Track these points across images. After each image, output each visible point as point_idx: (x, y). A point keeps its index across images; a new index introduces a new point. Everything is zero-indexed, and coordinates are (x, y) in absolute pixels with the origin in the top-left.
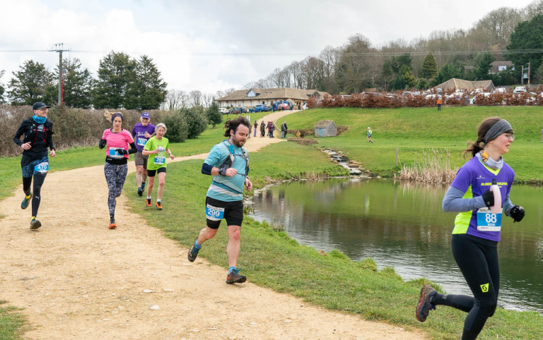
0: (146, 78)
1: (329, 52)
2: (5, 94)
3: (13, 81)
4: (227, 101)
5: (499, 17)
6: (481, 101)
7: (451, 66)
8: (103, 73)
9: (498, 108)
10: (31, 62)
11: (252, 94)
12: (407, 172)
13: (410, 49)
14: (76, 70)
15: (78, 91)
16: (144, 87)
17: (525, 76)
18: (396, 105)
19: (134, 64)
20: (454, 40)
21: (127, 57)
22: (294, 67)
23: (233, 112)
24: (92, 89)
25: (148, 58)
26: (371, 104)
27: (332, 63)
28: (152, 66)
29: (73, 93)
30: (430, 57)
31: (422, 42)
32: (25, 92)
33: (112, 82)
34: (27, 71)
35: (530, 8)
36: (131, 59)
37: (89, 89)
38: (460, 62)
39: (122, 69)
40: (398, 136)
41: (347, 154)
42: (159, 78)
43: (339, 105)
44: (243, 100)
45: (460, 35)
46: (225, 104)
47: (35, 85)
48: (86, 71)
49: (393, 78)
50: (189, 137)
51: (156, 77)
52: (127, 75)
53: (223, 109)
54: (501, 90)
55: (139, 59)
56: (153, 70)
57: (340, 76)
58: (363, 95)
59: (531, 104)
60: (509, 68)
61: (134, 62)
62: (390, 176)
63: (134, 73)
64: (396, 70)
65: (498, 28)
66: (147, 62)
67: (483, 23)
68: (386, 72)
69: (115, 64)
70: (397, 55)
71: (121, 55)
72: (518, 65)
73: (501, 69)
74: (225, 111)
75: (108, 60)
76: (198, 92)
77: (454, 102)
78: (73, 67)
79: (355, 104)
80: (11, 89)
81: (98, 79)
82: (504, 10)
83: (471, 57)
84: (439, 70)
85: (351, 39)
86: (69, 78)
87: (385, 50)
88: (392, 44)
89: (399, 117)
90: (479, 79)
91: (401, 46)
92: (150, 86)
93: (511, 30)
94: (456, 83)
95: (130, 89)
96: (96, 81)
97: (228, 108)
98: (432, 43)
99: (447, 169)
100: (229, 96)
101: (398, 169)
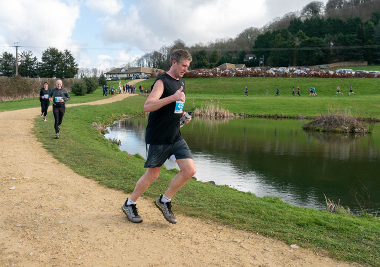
0: (67, 61)
1: (163, 49)
4: (110, 74)
5: (249, 32)
6: (238, 75)
7: (225, 57)
8: (44, 59)
9: (246, 78)
10: (6, 53)
11: (123, 71)
12: (197, 111)
13: (205, 47)
14: (30, 57)
15: (31, 68)
16: (66, 67)
17: (261, 62)
19: (60, 54)
20: (227, 43)
21: (57, 50)
22: (146, 56)
24: (39, 67)
25: (68, 51)
27: (165, 54)
28: (70, 55)
29: (28, 69)
30: (215, 52)
31: (212, 44)
33: (49, 64)
34: (4, 57)
35: (264, 28)
36: (59, 51)
37: (36, 67)
38: (230, 55)
39: (54, 57)
42: (74, 62)
44: (119, 74)
45: (230, 41)
46: (109, 76)
47: (8, 65)
48: (35, 58)
51: (72, 61)
52: (57, 60)
53: (108, 78)
54: (249, 69)
55: (63, 52)
56: (71, 57)
60: (254, 58)
61: (61, 53)
63: (61, 59)
64: (198, 58)
65: (249, 37)
66: (67, 53)
67: (242, 35)
69: (50, 54)
70: (199, 50)
71: (54, 49)
72: (258, 57)
73: (250, 58)
74: (110, 79)
75: (47, 52)
76: (96, 69)
78: (28, 55)
81: (41, 62)
82: (251, 29)
83: (236, 52)
84: (219, 59)
85: (175, 42)
86: (26, 61)
87: (193, 47)
88: (197, 45)
90: (239, 63)
91: (201, 46)
92: (69, 66)
93: (255, 39)
94: (227, 65)
95: (59, 67)
96: (40, 63)
97: (111, 78)
98: (217, 44)
99: (218, 110)
100: (113, 71)
101: (193, 109)
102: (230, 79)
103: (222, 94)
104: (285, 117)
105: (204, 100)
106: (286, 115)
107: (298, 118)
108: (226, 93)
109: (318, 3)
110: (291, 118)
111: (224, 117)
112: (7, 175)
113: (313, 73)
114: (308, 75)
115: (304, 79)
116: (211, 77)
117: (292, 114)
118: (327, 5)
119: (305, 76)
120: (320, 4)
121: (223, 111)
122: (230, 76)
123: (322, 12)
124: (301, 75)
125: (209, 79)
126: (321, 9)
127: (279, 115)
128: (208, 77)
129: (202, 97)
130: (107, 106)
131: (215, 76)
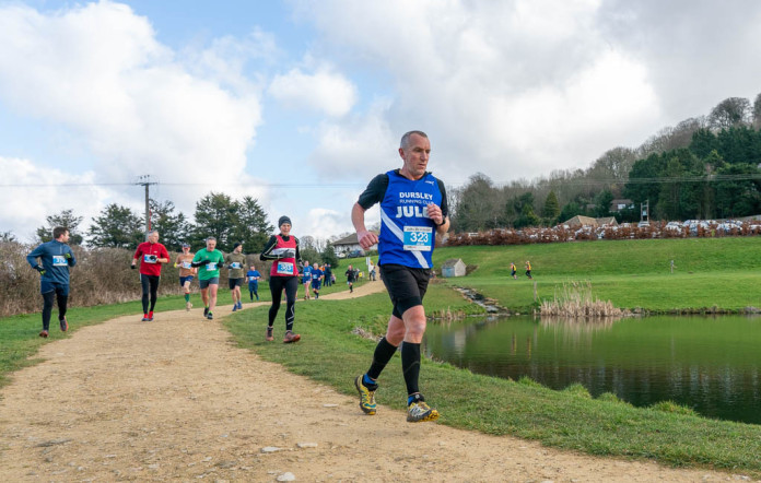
0: (251, 221)
2: (84, 243)
3: (93, 228)
4: (343, 245)
5: (615, 156)
6: (610, 236)
7: (574, 205)
8: (200, 217)
9: (627, 242)
10: (114, 206)
12: (547, 307)
13: (532, 187)
14: (168, 214)
15: (172, 238)
16: (249, 232)
17: (644, 213)
18: (525, 242)
19: (236, 207)
20: (573, 179)
21: (229, 198)
23: (350, 257)
24: (188, 235)
25: (252, 200)
26: (500, 241)
28: (256, 207)
29: (166, 240)
30: (552, 196)
31: (542, 182)
32: (108, 240)
33: (212, 227)
34: (110, 217)
35: (643, 147)
36: (232, 201)
37: (184, 235)
38: (583, 200)
39: (222, 212)
41: (482, 291)
42: (265, 221)
43: (465, 243)
45: (580, 174)
46: (340, 249)
47: (120, 232)
48: (180, 215)
49: (516, 217)
51: (261, 220)
52: (228, 218)
53: (339, 252)
54: (626, 225)
55: (242, 201)
56: (259, 212)
57: (462, 217)
58: (490, 233)
59: (657, 237)
60: (627, 206)
61: (236, 203)
62: (530, 312)
63: (237, 217)
64: (519, 210)
65: (614, 167)
66: (251, 203)
67: (600, 163)
68: (509, 212)
69: (214, 206)
70: (519, 194)
71: (222, 196)
72: (637, 203)
73: (621, 207)
74: (343, 255)
75: (206, 203)
76: (309, 237)
77: (583, 237)
78: (165, 211)
79: (482, 242)
80: (91, 238)
81: (194, 223)
82: (618, 150)
83: (592, 195)
84: (560, 210)
85: (472, 178)
86: (161, 223)
87: (506, 188)
88: (514, 184)
89: (529, 254)
90: (601, 216)
91: (522, 185)
92: (255, 230)
93: (628, 169)
94: (582, 219)
95: (232, 234)
96: (192, 226)
97: (344, 252)
98: (553, 182)
99: (588, 302)
100: (345, 239)
101: (536, 305)
102: (594, 243)
103: (582, 273)
104: (722, 313)
105: (553, 285)
106: (725, 307)
107: (747, 313)
108: (589, 272)
109: (740, 100)
110: (733, 313)
111: (603, 316)
112: (240, 442)
113: (754, 227)
114: (745, 233)
115: (739, 239)
116: (555, 241)
117: (734, 306)
118: (756, 103)
119: (740, 233)
120: (744, 102)
121: (600, 303)
122: (593, 238)
123: (748, 116)
124: (731, 233)
125: (552, 246)
126: (745, 111)
127: (710, 308)
128: (550, 241)
129: (548, 280)
131: (563, 238)
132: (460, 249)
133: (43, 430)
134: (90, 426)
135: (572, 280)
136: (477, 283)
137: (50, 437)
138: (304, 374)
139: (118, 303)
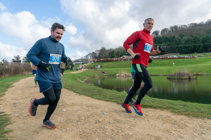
1: (97, 51)
2: (22, 62)
3: (24, 59)
4: (75, 62)
7: (123, 53)
11: (80, 60)
12: (117, 75)
13: (114, 50)
18: (113, 61)
22: (89, 54)
23: (76, 64)
26: (107, 61)
27: (98, 53)
30: (118, 51)
31: (116, 48)
32: (26, 61)
38: (125, 52)
40: (114, 67)
41: (104, 71)
43: (100, 61)
44: (78, 62)
46: (74, 63)
49: (111, 56)
50: (67, 70)
57: (100, 56)
58: (105, 59)
62: (114, 76)
64: (111, 54)
68: (109, 55)
70: (111, 51)
77: (125, 60)
79: (104, 61)
80: (23, 61)
84: (120, 54)
85: (102, 48)
87: (109, 50)
89: (114, 63)
91: (112, 49)
94: (125, 56)
98: (118, 48)
99: (126, 73)
100: (75, 61)
101: (115, 74)
102: (127, 61)
103: (125, 67)
104: (154, 75)
105: (119, 70)
106: (155, 74)
107: (160, 75)
108: (126, 67)
109: (158, 31)
110: (157, 75)
111: (129, 76)
113: (161, 57)
114: (159, 59)
115: (158, 60)
116: (119, 61)
117: (157, 74)
118: (161, 32)
119: (158, 59)
120: (159, 31)
121: (129, 74)
122: (127, 60)
123: (160, 34)
124: (156, 59)
125: (119, 62)
126: (159, 33)
127: (152, 74)
128: (118, 61)
129: (118, 69)
130: (78, 74)
131: (121, 60)
132: (99, 62)
133: (14, 100)
134: (24, 100)
135: (123, 69)
136: (103, 69)
137: (15, 102)
138: (67, 89)
139: (29, 74)
